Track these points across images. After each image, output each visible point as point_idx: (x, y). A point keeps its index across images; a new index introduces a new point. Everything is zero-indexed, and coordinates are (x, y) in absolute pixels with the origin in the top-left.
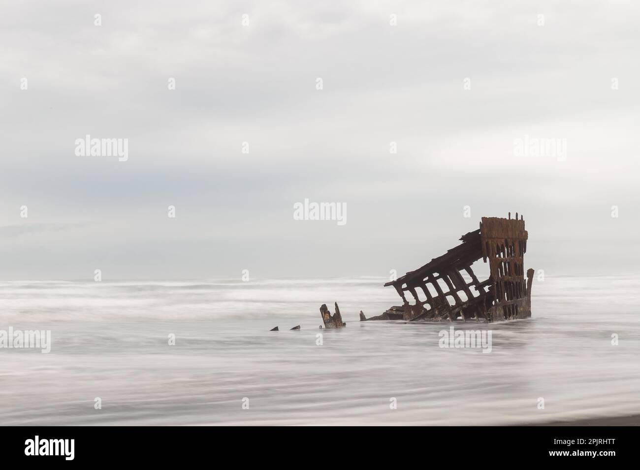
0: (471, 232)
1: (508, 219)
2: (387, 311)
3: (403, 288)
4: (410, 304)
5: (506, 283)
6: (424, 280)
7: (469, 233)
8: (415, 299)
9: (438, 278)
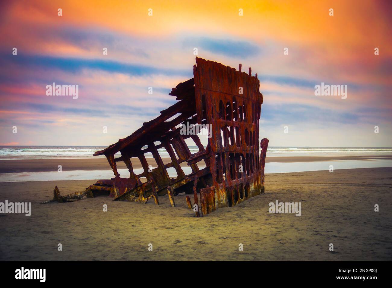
0: (183, 82)
1: (238, 69)
2: (91, 186)
3: (115, 157)
4: (120, 177)
5: (231, 154)
6: (143, 149)
7: (181, 83)
8: (129, 171)
9: (159, 147)
